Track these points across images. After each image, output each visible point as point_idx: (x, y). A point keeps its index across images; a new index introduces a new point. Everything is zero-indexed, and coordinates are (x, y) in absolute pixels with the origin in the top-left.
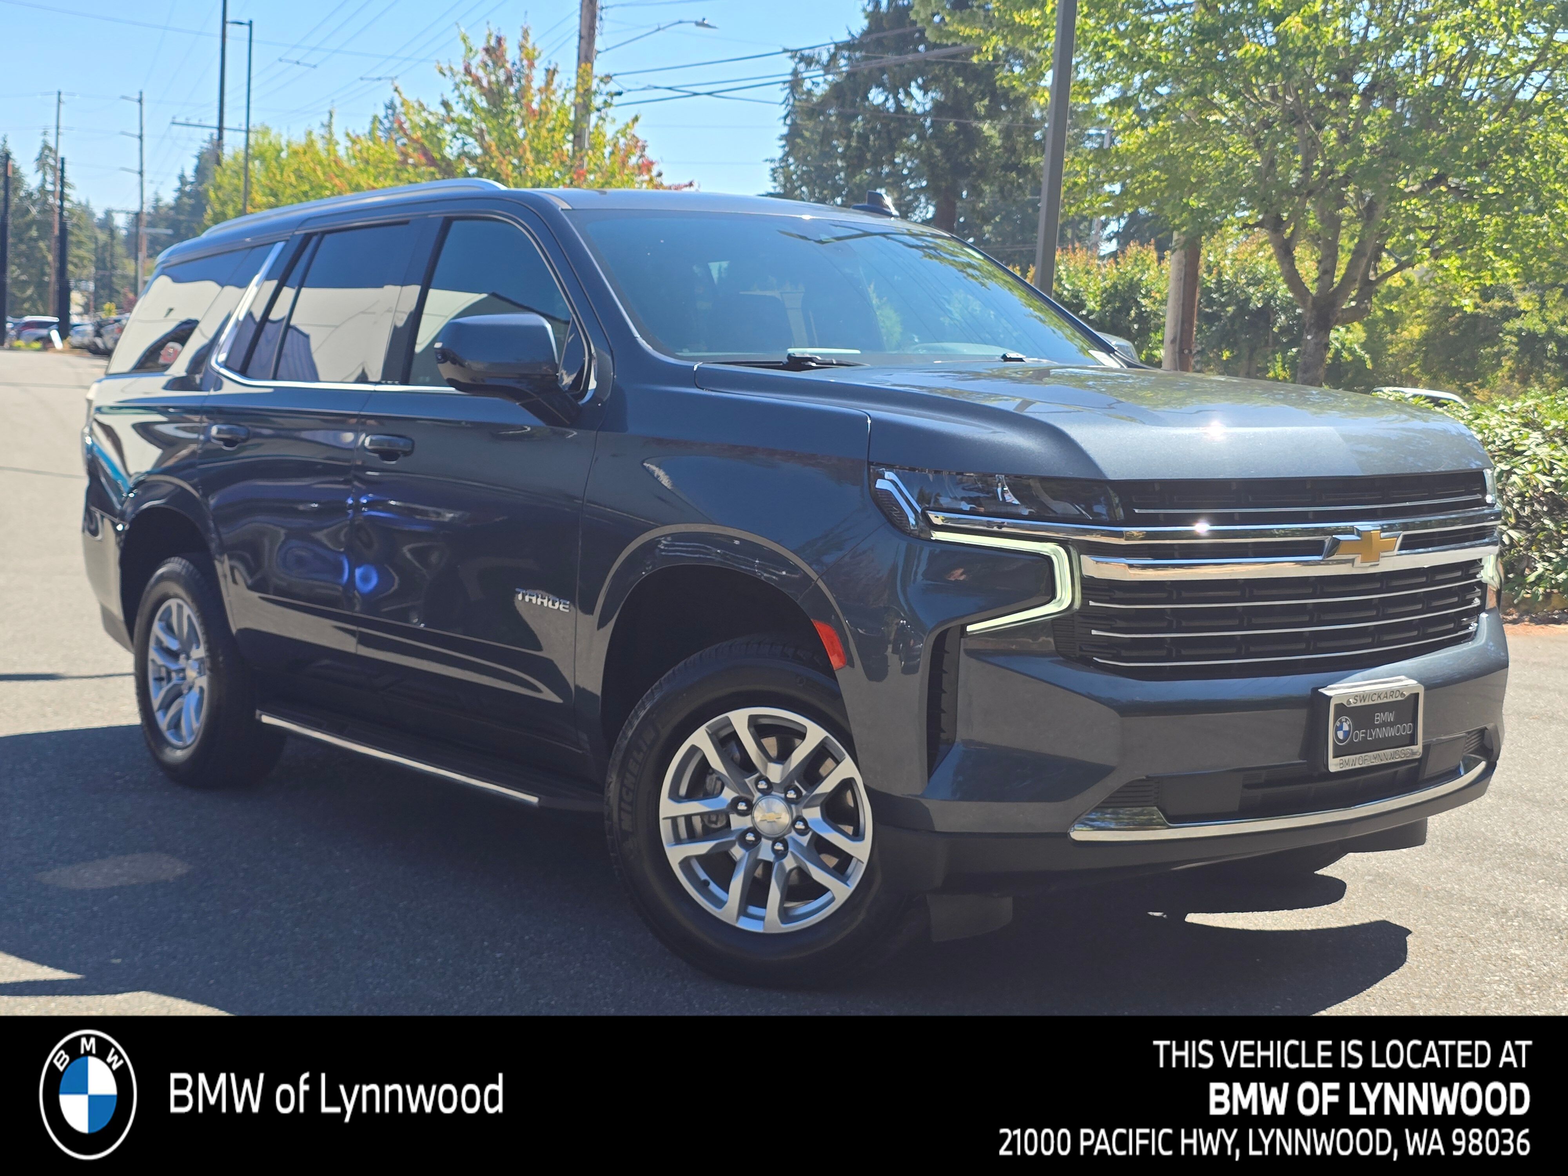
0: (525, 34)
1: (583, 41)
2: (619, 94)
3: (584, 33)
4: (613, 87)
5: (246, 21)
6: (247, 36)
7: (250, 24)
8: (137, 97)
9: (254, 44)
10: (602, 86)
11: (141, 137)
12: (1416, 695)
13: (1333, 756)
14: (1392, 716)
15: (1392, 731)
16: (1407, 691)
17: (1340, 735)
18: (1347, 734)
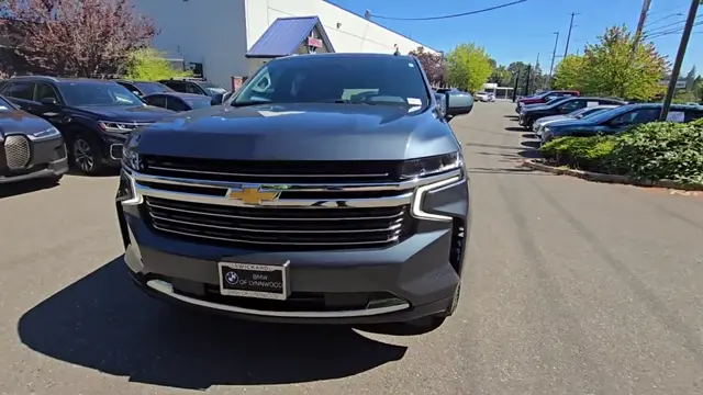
2: (647, 36)
4: (646, 34)
10: (643, 35)
12: (280, 272)
13: (224, 288)
14: (266, 278)
15: (267, 285)
16: (272, 268)
17: (231, 279)
18: (235, 280)
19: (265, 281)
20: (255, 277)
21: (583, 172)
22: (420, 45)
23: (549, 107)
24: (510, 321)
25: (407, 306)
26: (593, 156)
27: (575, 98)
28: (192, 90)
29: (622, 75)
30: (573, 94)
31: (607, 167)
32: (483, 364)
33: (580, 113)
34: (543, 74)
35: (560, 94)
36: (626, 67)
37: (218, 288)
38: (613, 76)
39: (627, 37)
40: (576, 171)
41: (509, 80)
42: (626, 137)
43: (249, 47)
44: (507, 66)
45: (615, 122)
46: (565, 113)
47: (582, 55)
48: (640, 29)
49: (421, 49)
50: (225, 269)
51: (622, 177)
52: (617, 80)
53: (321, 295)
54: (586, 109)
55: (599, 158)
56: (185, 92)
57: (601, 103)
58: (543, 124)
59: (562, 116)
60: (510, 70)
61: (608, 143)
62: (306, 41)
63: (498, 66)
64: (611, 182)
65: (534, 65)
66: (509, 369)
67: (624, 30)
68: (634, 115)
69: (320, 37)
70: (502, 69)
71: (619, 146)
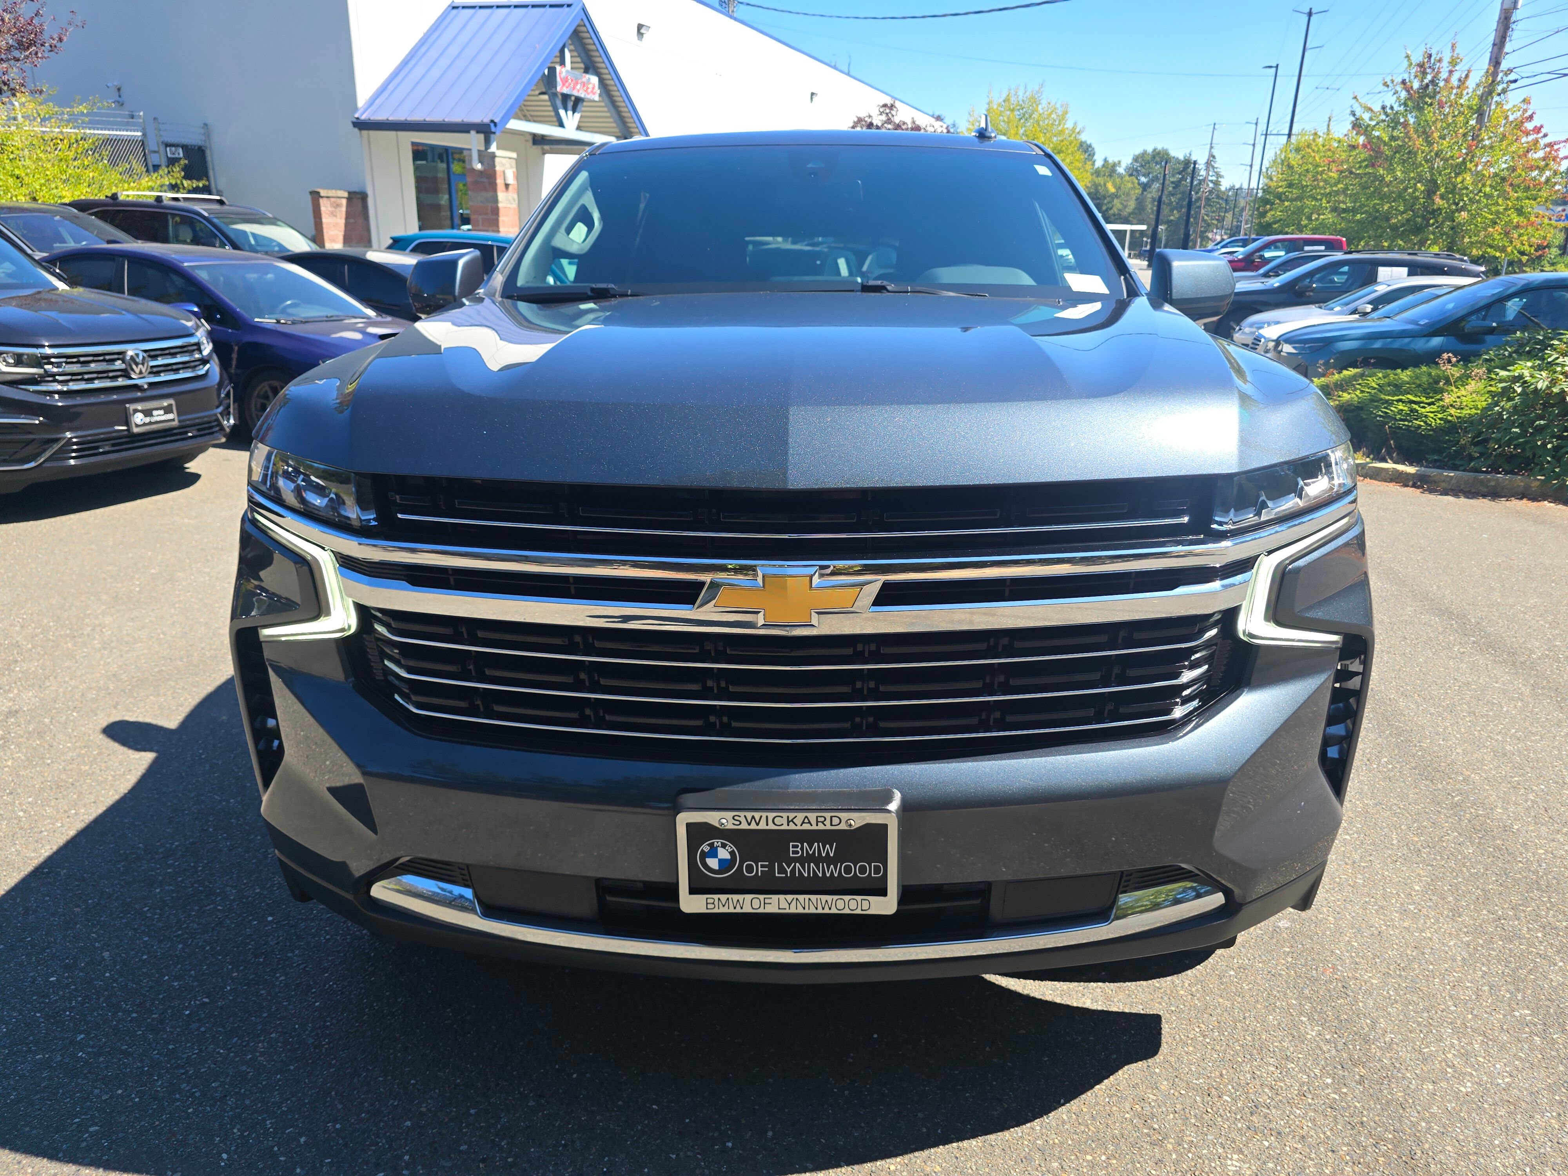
0: (1453, 46)
1: (1496, 47)
2: (1515, 81)
3: (1497, 41)
4: (1512, 77)
5: (1275, 65)
6: (1274, 74)
7: (1277, 67)
8: (1255, 121)
9: (1278, 78)
10: (1504, 78)
11: (1254, 145)
12: (884, 827)
13: (693, 891)
14: (830, 850)
15: (832, 871)
16: (858, 820)
17: (713, 863)
18: (725, 865)
19: (828, 860)
20: (795, 849)
21: (1411, 470)
22: (888, 101)
23: (1275, 282)
24: (1404, 912)
25: (1217, 899)
26: (1435, 421)
27: (1339, 256)
28: (186, 233)
29: (1452, 189)
30: (1332, 246)
31: (1475, 451)
32: (1390, 1046)
33: (1363, 298)
34: (1225, 185)
35: (1292, 245)
36: (1460, 169)
37: (672, 891)
38: (1430, 193)
39: (1462, 82)
40: (1389, 465)
41: (1132, 204)
42: (1524, 368)
43: (363, 94)
44: (1126, 161)
45: (1474, 323)
46: (1321, 299)
47: (1342, 129)
48: (1496, 62)
49: (889, 108)
50: (697, 833)
51: (1519, 480)
52: (1439, 202)
53: (983, 891)
54: (1381, 289)
55: (1451, 428)
56: (165, 240)
57: (1415, 269)
58: (1271, 333)
59: (1313, 309)
60: (1132, 172)
61: (1472, 385)
62: (549, 80)
63: (1099, 163)
64: (1494, 494)
65: (1201, 159)
66: (1465, 1055)
67: (1454, 62)
68: (1513, 307)
69: (590, 67)
70: (1110, 169)
71: (1506, 393)
